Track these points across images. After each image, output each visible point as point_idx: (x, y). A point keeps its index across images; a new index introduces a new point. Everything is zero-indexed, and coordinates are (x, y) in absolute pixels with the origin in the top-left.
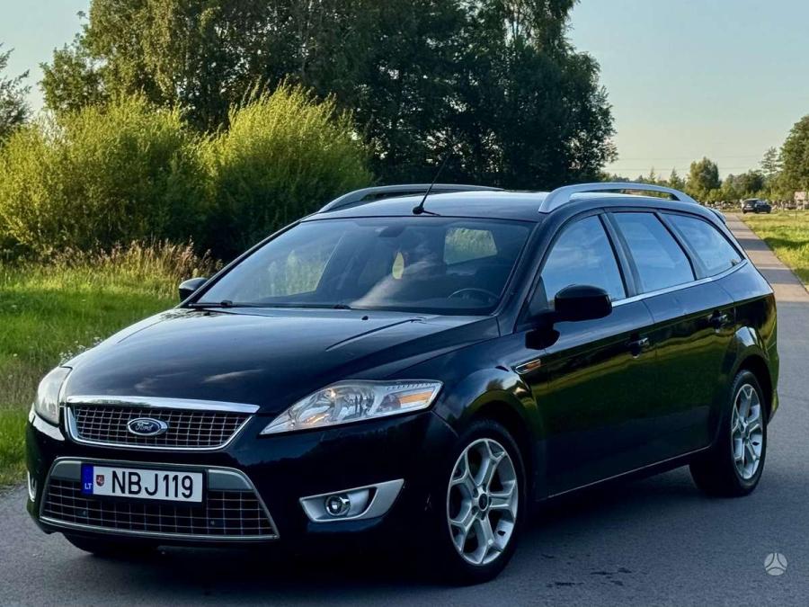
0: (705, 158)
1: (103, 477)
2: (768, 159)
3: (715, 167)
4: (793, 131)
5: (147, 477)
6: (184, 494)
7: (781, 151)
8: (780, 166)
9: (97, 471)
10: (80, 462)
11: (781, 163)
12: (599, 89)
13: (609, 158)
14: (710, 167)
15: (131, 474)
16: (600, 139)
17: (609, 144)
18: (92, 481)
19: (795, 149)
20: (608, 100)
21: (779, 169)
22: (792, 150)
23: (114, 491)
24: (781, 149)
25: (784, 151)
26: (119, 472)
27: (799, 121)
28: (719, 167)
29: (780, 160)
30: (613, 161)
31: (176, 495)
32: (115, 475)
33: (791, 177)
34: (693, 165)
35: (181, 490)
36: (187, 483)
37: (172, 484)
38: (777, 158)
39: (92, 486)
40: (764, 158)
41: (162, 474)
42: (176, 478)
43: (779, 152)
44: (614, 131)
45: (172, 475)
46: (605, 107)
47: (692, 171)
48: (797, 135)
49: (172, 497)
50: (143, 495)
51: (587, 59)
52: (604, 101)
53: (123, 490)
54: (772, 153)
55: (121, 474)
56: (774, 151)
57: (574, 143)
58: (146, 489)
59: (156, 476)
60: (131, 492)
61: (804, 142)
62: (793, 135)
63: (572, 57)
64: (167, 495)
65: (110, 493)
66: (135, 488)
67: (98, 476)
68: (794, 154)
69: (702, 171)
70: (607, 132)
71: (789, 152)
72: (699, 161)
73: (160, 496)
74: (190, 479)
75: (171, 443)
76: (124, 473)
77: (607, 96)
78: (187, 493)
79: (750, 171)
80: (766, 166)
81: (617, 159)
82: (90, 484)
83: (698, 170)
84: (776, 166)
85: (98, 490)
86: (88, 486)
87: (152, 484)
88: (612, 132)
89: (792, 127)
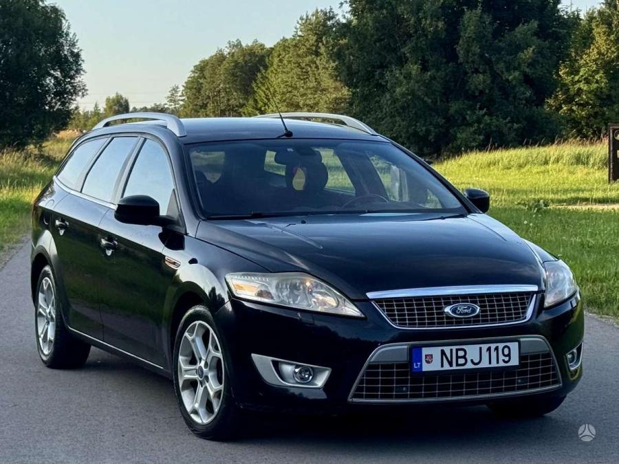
0: (117, 93)
1: (432, 355)
2: (172, 95)
3: (126, 101)
4: (193, 72)
5: (472, 351)
6: (504, 361)
7: (183, 88)
8: (182, 100)
9: (425, 351)
10: (406, 347)
11: (183, 98)
12: (71, 35)
13: (80, 93)
14: (122, 101)
15: (457, 350)
16: (72, 77)
17: (79, 82)
18: (421, 361)
19: (195, 87)
20: (78, 45)
21: (181, 103)
22: (192, 88)
23: (442, 366)
24: (183, 86)
25: (186, 88)
26: (447, 349)
27: (198, 63)
28: (129, 101)
29: (182, 95)
30: (83, 96)
31: (498, 362)
32: (443, 353)
33: (192, 109)
34: (108, 100)
35: (501, 357)
36: (506, 351)
37: (494, 354)
38: (180, 94)
39: (421, 365)
40: (169, 94)
41: (485, 347)
42: (497, 349)
43: (181, 89)
44: (84, 71)
45: (493, 346)
46: (76, 51)
47: (107, 105)
48: (196, 75)
49: (494, 364)
50: (469, 366)
51: (55, 10)
52: (75, 45)
53: (450, 364)
54: (175, 90)
55: (449, 351)
56: (177, 88)
57: (50, 81)
58: (472, 361)
59: (481, 348)
60: (457, 365)
61: (201, 81)
62: (193, 75)
63: (43, 7)
64: (490, 363)
65: (438, 368)
66: (461, 361)
67: (426, 356)
68: (194, 91)
69: (115, 105)
70: (78, 71)
71: (191, 89)
72: (113, 96)
73: (485, 364)
74: (509, 348)
75: (485, 321)
76: (451, 350)
77: (77, 41)
78: (507, 359)
79: (155, 104)
80: (171, 101)
81: (87, 94)
82: (419, 363)
83: (112, 104)
84: (179, 100)
85: (426, 367)
86: (417, 365)
87: (477, 356)
88: (82, 72)
89: (192, 68)
